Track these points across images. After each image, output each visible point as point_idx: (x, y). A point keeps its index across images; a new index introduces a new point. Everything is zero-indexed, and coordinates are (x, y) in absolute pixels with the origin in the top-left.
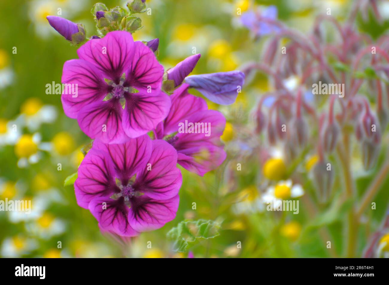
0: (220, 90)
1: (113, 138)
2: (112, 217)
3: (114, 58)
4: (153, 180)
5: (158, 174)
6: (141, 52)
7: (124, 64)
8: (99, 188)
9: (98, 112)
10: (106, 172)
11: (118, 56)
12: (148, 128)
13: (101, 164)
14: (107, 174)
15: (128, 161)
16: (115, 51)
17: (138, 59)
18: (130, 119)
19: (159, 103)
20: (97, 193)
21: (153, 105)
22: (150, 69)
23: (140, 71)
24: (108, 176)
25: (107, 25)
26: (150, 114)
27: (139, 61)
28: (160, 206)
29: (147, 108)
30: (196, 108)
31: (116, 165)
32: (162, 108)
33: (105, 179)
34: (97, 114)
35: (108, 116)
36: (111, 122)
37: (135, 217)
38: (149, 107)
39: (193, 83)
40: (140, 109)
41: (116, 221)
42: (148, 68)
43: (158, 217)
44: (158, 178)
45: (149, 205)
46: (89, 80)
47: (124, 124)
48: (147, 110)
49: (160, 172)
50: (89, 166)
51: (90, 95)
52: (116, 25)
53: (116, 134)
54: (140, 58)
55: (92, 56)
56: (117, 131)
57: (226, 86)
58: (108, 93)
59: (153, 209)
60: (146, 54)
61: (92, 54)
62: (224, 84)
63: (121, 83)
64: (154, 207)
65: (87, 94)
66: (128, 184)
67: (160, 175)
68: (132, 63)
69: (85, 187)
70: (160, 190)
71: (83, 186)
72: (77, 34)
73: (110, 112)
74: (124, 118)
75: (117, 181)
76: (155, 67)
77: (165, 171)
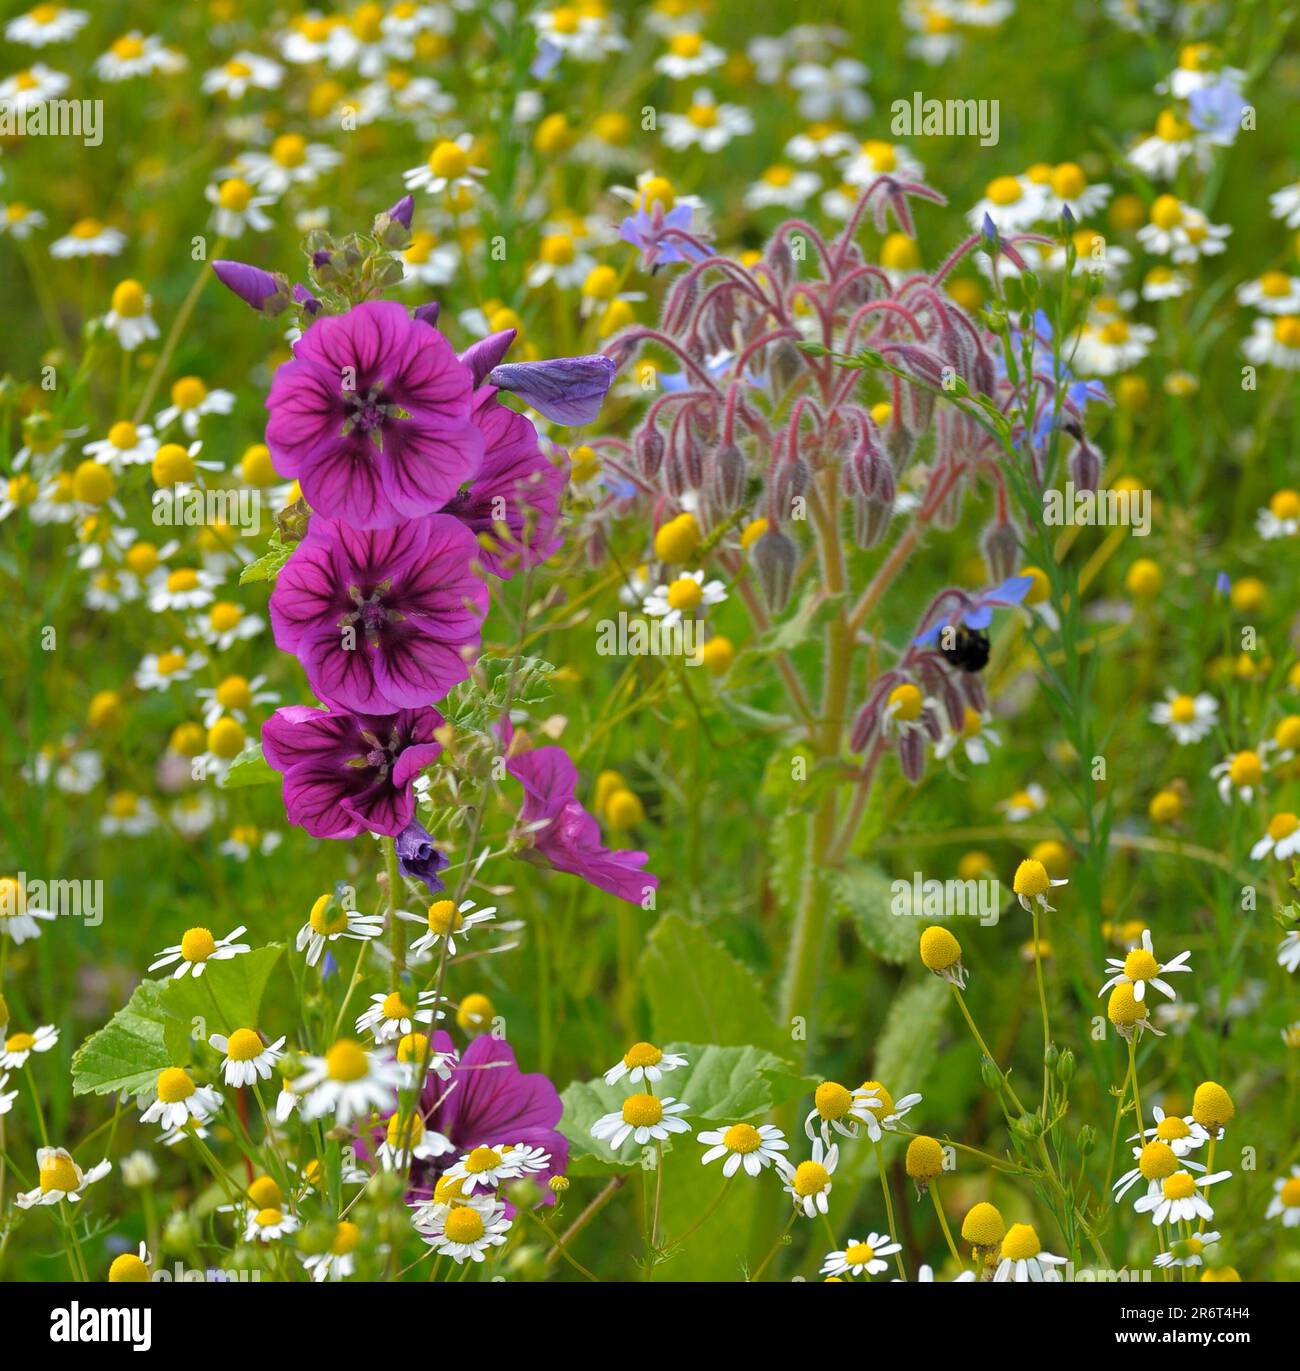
0: (564, 395)
1: (369, 515)
2: (341, 670)
3: (366, 352)
4: (426, 592)
5: (438, 581)
6: (423, 341)
7: (385, 363)
8: (316, 607)
9: (332, 461)
10: (331, 574)
11: (374, 348)
12: (438, 495)
13: (323, 561)
14: (334, 580)
15: (377, 553)
16: (368, 340)
17: (416, 353)
18: (397, 475)
19: (461, 444)
20: (313, 619)
21: (446, 447)
22: (442, 374)
23: (418, 377)
24: (336, 583)
25: (336, 278)
26: (439, 464)
27: (416, 357)
28: (439, 647)
29: (432, 452)
30: (516, 435)
31: (353, 559)
32: (466, 454)
33: (330, 589)
34: (331, 468)
35: (353, 470)
36: (359, 480)
37: (389, 669)
38: (437, 451)
39: (508, 381)
40: (416, 451)
41: (350, 678)
42: (437, 372)
43: (436, 671)
44: (438, 589)
45: (414, 642)
46: (315, 397)
47: (387, 486)
48: (435, 457)
49: (441, 579)
50: (299, 567)
51: (317, 427)
52: (351, 274)
53: (373, 507)
54: (420, 352)
55: (321, 350)
56: (374, 501)
57: (575, 388)
58: (346, 418)
59: (424, 653)
60: (433, 345)
61: (322, 347)
62: (573, 383)
63: (372, 397)
64: (428, 648)
65: (311, 424)
66: (374, 596)
67: (443, 583)
68: (402, 362)
69: (289, 608)
70: (440, 616)
71: (285, 606)
72: (276, 297)
73: (355, 457)
74: (385, 471)
75: (353, 590)
76: (453, 372)
77: (451, 577)
